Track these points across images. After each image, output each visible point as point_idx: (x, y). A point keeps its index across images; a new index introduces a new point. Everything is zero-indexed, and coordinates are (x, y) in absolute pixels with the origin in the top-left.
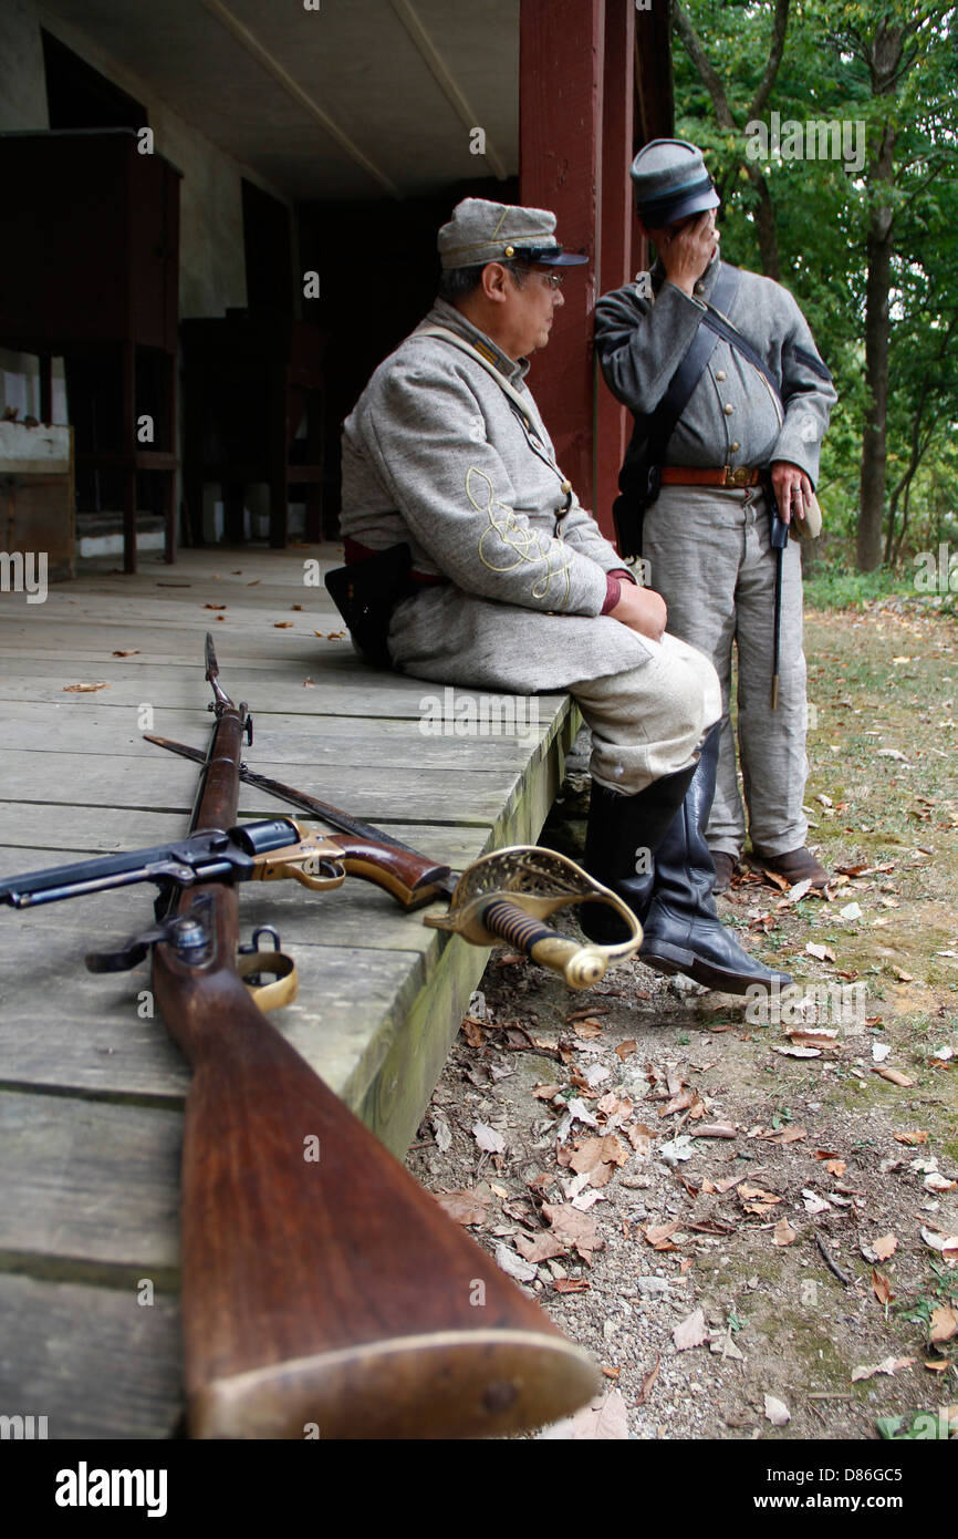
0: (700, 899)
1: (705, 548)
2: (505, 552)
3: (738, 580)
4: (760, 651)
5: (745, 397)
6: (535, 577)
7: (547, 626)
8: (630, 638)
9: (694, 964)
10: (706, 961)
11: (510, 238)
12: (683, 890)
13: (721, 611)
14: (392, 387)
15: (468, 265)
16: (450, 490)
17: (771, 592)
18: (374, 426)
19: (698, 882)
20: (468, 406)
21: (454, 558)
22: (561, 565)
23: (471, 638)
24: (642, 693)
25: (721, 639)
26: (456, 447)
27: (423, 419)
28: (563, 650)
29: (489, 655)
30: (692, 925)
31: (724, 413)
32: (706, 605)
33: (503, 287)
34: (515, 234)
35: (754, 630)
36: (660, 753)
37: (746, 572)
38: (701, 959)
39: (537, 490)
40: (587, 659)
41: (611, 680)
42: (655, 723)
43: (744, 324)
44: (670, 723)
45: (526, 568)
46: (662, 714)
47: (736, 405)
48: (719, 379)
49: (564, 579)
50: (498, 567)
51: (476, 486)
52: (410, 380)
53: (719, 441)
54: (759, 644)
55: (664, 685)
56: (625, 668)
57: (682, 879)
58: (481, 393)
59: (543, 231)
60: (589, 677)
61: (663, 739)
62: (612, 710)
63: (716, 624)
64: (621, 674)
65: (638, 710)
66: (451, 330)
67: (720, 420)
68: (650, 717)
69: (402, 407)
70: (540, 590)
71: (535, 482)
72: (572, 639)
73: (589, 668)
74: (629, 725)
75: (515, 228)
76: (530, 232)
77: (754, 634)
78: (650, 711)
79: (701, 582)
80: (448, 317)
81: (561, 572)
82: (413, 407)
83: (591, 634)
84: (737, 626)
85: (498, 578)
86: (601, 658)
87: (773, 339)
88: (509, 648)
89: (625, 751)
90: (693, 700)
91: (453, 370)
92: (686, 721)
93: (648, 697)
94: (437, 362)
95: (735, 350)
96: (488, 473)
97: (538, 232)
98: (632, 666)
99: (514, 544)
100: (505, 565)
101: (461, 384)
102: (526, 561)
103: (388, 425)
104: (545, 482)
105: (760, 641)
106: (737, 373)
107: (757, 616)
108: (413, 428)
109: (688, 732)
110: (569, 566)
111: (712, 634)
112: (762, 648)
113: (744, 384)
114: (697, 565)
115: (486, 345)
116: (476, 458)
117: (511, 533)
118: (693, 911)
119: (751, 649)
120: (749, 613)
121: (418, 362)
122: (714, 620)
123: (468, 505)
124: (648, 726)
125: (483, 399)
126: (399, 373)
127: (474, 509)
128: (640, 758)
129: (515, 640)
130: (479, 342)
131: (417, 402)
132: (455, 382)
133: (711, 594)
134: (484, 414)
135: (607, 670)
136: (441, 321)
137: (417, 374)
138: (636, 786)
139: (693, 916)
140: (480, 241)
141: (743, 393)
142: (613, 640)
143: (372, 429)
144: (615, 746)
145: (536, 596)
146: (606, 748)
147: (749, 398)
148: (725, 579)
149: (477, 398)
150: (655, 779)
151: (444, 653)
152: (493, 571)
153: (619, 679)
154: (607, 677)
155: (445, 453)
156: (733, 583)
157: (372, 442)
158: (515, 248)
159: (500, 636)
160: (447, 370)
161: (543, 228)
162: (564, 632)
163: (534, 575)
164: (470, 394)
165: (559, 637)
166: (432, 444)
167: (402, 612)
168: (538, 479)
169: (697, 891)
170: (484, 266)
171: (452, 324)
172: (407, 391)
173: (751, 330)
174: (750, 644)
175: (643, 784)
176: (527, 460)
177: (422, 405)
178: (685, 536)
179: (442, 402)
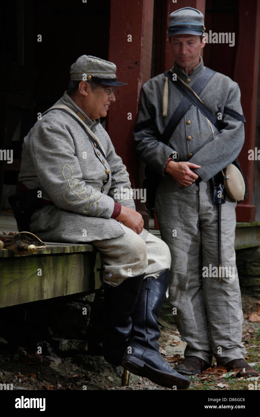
0: (149, 340)
1: (180, 203)
2: (73, 196)
3: (199, 218)
4: (211, 254)
5: (199, 133)
6: (84, 205)
7: (87, 221)
8: (118, 227)
9: (144, 366)
10: (150, 367)
11: (91, 73)
12: (143, 336)
13: (191, 234)
14: (41, 131)
15: (76, 80)
16: (56, 172)
17: (215, 225)
18: (33, 144)
19: (150, 334)
20: (68, 141)
21: (54, 197)
22: (95, 201)
23: (58, 223)
24: (120, 245)
25: (191, 246)
26: (61, 156)
27: (51, 144)
28: (92, 229)
29: (64, 230)
30: (145, 351)
31: (188, 140)
32: (182, 229)
33: (87, 90)
34: (94, 71)
35: (207, 243)
36: (126, 269)
37: (203, 215)
38: (148, 365)
39: (95, 173)
40: (101, 233)
41: (109, 240)
42: (125, 257)
43: (206, 99)
44: (130, 258)
45: (81, 202)
46: (127, 254)
47: (193, 136)
48: (187, 124)
49: (95, 206)
50: (70, 201)
51: (66, 171)
52: (48, 129)
53: (183, 152)
54: (210, 250)
55: (128, 243)
56: (114, 237)
57: (144, 332)
58: (75, 136)
59: (106, 72)
60: (100, 239)
61: (128, 264)
62: (109, 252)
63: (189, 239)
64: (113, 239)
65: (119, 252)
66: (68, 106)
67: (185, 143)
68: (123, 255)
69: (44, 139)
70: (86, 209)
71: (95, 169)
72: (96, 226)
73: (101, 236)
74: (116, 258)
75: (94, 69)
76: (100, 72)
77: (208, 245)
78: (123, 252)
79: (179, 218)
80: (68, 101)
81: (95, 203)
82: (47, 140)
83: (103, 224)
84: (201, 242)
85: (70, 205)
86: (105, 233)
87: (219, 106)
88: (71, 228)
89: (113, 268)
90: (140, 249)
91: (65, 127)
92: (137, 257)
93: (122, 247)
94: (59, 123)
95: (199, 111)
96: (72, 167)
97: (104, 72)
98: (117, 236)
99: (76, 193)
100: (73, 201)
101: (67, 133)
102: (80, 200)
103: (37, 144)
104: (99, 169)
105: (211, 248)
106: (197, 121)
107: (209, 236)
108: (47, 147)
109: (138, 261)
110: (98, 201)
111: (186, 244)
112: (211, 252)
113: (199, 127)
114: (177, 211)
115: (81, 113)
116: (68, 161)
117: (76, 189)
118: (145, 345)
119: (206, 252)
120: (205, 235)
121: (52, 122)
122: (187, 237)
123: (62, 178)
124: (122, 258)
125: (75, 138)
126: (45, 125)
127: (64, 180)
128: (118, 270)
129: (74, 225)
130: (79, 112)
131: (49, 138)
132: (64, 131)
133: (184, 224)
134: (75, 144)
135: (107, 237)
136: (65, 102)
137: (51, 127)
138: (117, 282)
139: (146, 347)
140: (81, 72)
141: (198, 130)
142: (111, 227)
143: (32, 145)
144: (110, 266)
145: (84, 212)
146: (107, 267)
147: (201, 133)
148: (191, 217)
149: (73, 137)
150: (125, 279)
151: (49, 229)
152: (68, 202)
153: (112, 240)
154: (107, 240)
155: (56, 158)
156: (196, 219)
157: (31, 150)
158: (92, 76)
159: (68, 223)
160: (62, 126)
161: (106, 70)
162: (93, 223)
163: (84, 204)
164: (70, 136)
165: (91, 224)
166: (52, 154)
167: (36, 214)
168: (96, 168)
169: (148, 337)
170: (80, 81)
171: (69, 104)
172: (46, 133)
173: (208, 101)
174: (207, 251)
175: (120, 281)
176: (92, 161)
177: (50, 139)
178: (172, 197)
179: (58, 139)
